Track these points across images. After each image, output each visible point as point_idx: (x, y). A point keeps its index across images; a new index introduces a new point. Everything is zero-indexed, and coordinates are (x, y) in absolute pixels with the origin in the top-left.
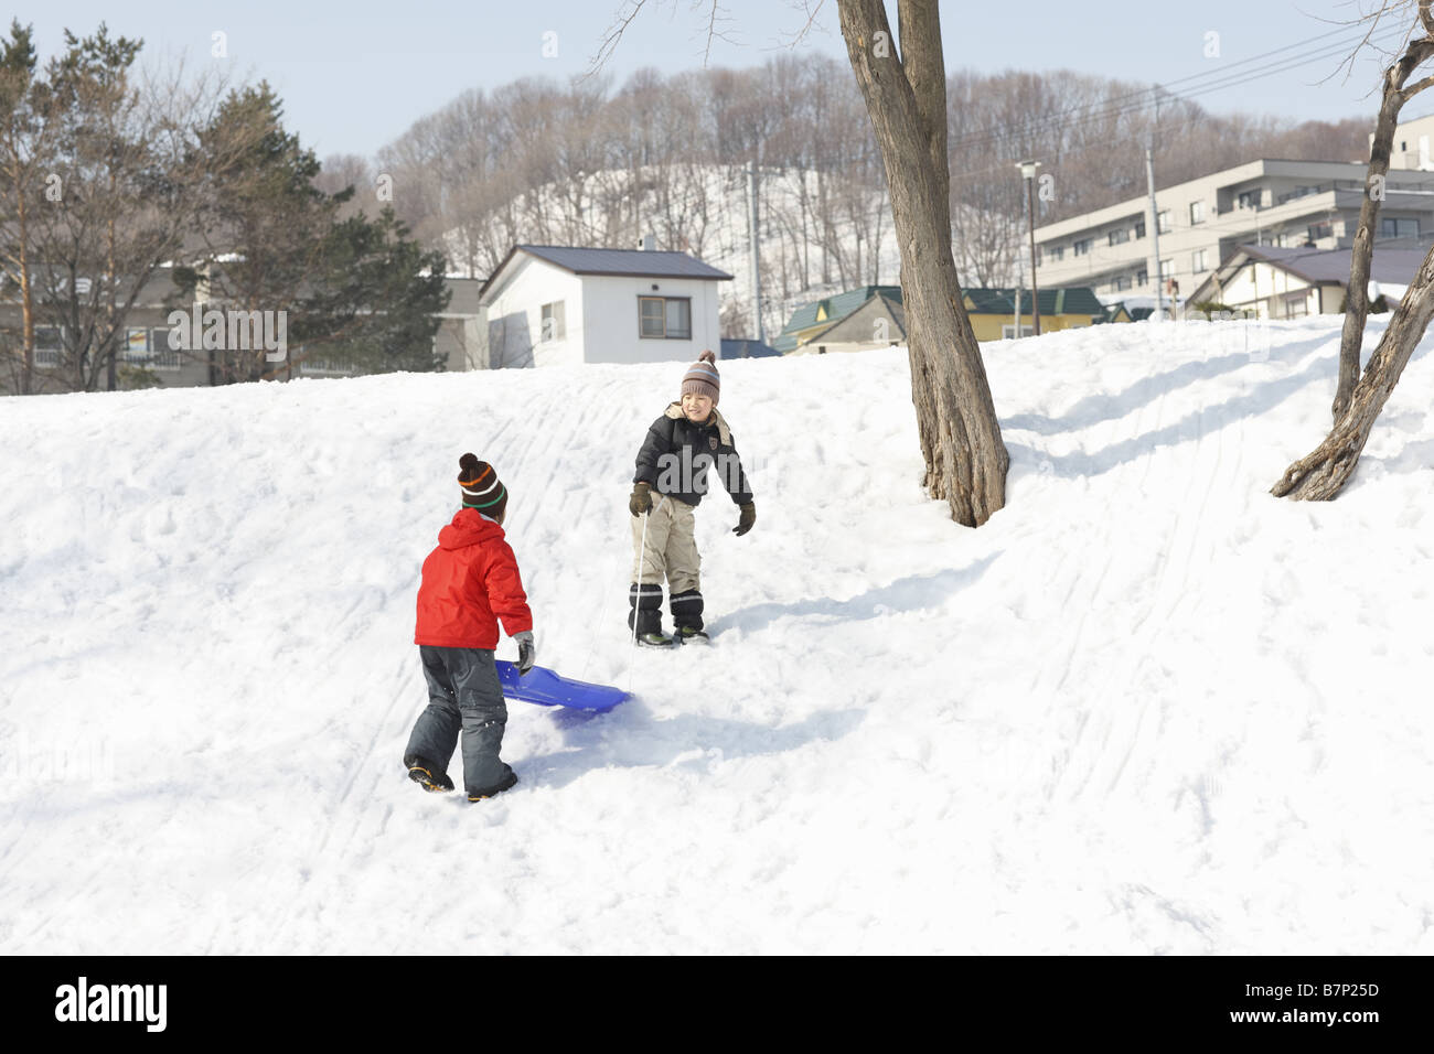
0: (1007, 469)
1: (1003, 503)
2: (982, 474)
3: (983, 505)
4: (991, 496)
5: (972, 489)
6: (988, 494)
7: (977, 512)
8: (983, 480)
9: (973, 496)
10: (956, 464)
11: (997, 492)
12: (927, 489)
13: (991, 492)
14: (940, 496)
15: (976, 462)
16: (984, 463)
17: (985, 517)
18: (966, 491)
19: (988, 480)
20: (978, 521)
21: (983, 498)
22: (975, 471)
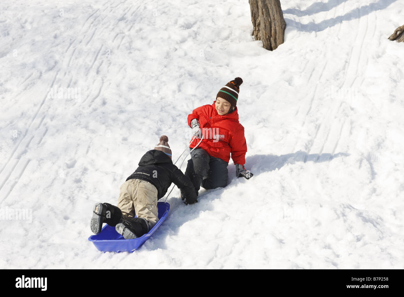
0: (285, 28)
1: (283, 41)
2: (275, 30)
3: (275, 42)
4: (278, 39)
5: (271, 36)
6: (277, 37)
7: (273, 45)
8: (276, 32)
9: (272, 39)
10: (265, 26)
11: (281, 37)
12: (253, 37)
13: (279, 37)
14: (258, 39)
15: (273, 25)
16: (276, 26)
17: (276, 47)
18: (269, 36)
19: (277, 32)
20: (273, 48)
21: (275, 39)
22: (273, 29)
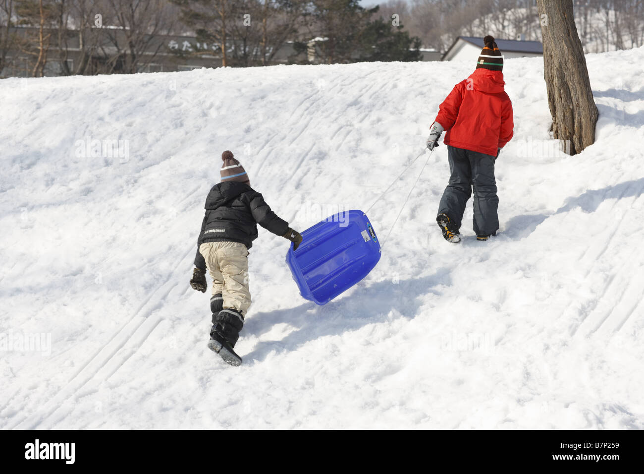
0: (596, 120)
1: (593, 141)
2: (580, 123)
3: (581, 142)
4: (585, 137)
5: (574, 132)
6: (583, 135)
7: (577, 147)
8: (581, 127)
9: (574, 137)
10: (564, 116)
11: (589, 136)
12: (552, 133)
13: (586, 134)
14: (559, 137)
15: (576, 116)
16: (582, 115)
17: (582, 148)
18: (569, 133)
19: (584, 127)
20: (577, 151)
21: (580, 138)
22: (576, 121)
